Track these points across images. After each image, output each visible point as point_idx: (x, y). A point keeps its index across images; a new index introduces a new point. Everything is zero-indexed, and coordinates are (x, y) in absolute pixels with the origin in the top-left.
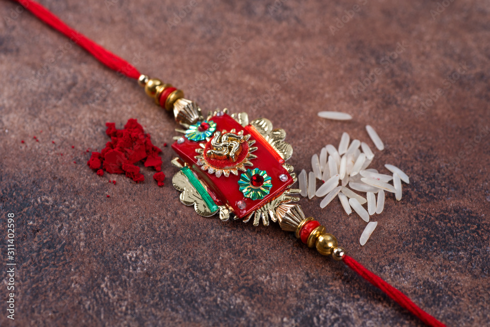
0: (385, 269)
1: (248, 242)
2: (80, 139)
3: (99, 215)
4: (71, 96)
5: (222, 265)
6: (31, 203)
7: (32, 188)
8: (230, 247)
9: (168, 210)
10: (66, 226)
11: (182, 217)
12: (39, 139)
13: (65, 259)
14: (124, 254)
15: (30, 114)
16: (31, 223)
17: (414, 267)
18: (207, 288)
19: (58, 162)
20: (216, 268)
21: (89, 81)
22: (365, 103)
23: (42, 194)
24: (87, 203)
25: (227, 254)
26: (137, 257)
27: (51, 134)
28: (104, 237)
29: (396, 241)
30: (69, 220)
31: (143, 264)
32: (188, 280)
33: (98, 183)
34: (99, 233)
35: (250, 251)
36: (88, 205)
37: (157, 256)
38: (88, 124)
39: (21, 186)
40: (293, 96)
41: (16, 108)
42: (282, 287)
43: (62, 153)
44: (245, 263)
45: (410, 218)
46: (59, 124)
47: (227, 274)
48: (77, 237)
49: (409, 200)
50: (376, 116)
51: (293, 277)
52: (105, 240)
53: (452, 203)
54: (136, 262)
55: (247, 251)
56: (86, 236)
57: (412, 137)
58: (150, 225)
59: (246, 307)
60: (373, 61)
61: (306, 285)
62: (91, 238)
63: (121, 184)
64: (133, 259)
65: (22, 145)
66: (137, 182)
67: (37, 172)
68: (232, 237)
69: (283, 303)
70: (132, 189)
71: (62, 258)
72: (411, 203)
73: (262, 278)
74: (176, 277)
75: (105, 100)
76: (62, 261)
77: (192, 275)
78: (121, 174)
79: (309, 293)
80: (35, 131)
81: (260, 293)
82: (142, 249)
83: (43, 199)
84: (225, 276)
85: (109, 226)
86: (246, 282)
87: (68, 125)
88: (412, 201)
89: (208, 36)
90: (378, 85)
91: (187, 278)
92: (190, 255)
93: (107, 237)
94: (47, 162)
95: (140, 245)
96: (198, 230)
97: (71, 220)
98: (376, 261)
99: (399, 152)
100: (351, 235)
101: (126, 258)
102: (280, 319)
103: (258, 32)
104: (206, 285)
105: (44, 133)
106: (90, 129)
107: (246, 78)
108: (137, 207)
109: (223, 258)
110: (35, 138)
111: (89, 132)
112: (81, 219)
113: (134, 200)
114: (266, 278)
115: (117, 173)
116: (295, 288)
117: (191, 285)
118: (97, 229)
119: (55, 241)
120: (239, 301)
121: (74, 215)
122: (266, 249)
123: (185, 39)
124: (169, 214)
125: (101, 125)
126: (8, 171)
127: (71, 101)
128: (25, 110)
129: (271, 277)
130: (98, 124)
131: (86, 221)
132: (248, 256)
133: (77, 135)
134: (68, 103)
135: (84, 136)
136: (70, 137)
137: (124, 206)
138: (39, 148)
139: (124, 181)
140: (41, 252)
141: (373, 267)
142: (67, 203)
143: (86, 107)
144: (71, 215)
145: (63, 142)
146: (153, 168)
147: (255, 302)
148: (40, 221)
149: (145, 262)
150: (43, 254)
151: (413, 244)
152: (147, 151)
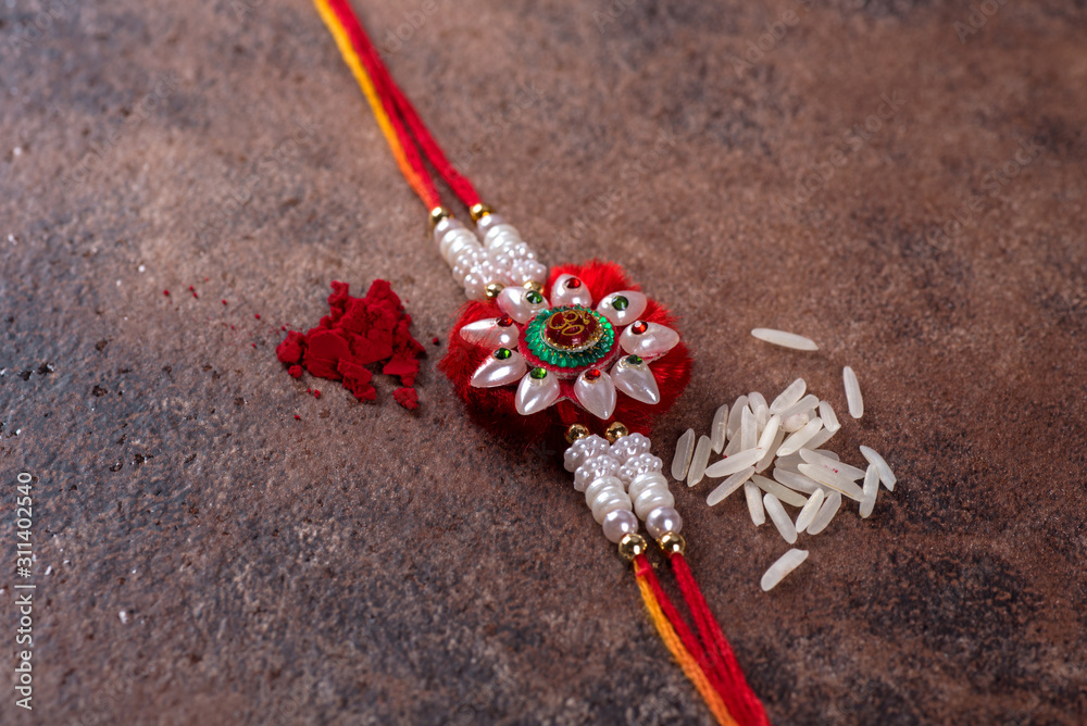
0: (799, 644)
1: (542, 546)
2: (276, 304)
3: (269, 449)
4: (284, 223)
5: (478, 579)
6: (148, 406)
7: (158, 379)
8: (504, 550)
9: (403, 462)
10: (201, 458)
11: (427, 478)
12: (199, 292)
13: (180, 519)
14: (296, 528)
15: (194, 243)
16: (137, 442)
17: (859, 650)
18: (436, 618)
19: (222, 339)
20: (465, 585)
21: (325, 202)
22: (855, 325)
23: (173, 392)
24: (253, 423)
25: (494, 561)
26: (318, 538)
27: (224, 288)
28: (268, 490)
29: (837, 595)
30: (210, 448)
31: (327, 551)
32: (404, 596)
33: (285, 390)
34: (259, 482)
35: (541, 564)
36: (254, 427)
37: (358, 542)
38: (301, 280)
39: (138, 373)
40: (713, 291)
41: (173, 229)
42: (582, 641)
43: (234, 324)
44: (525, 584)
45: (879, 556)
46: (245, 271)
47: (483, 597)
48: (217, 482)
49: (888, 523)
50: (869, 355)
51: (610, 626)
52: (267, 497)
53: (972, 544)
54: (314, 546)
55: (534, 563)
56: (233, 484)
57: (930, 405)
58: (361, 484)
59: (501, 667)
60: (896, 251)
61: (632, 645)
62: (242, 487)
63: (328, 400)
64: (310, 540)
65: (163, 297)
66: (360, 400)
67: (176, 351)
68: (513, 532)
69: (575, 670)
70: (346, 411)
71: (176, 516)
72: (891, 529)
73: (551, 619)
74: (382, 587)
75: (344, 241)
76: (175, 520)
77: (416, 589)
78: (335, 380)
79: (633, 661)
80: (196, 277)
81: (536, 644)
82: (333, 524)
83: (173, 402)
84: (478, 602)
85: (283, 473)
86: (516, 619)
87: (261, 274)
88: (892, 526)
89: (581, 153)
90: (892, 296)
91: (402, 593)
92: (421, 551)
93: (272, 490)
94: (200, 337)
95: (330, 515)
96: (451, 507)
97: (214, 448)
98: (786, 626)
99: (895, 429)
100: (750, 569)
101: (297, 536)
102: (560, 700)
103: (682, 160)
104: (436, 611)
105: (211, 283)
106: (300, 289)
107: (631, 243)
108: (345, 445)
109: (483, 568)
110: (192, 289)
111: (298, 293)
112: (233, 451)
113: (344, 433)
114: (556, 618)
115: (326, 378)
116: (609, 648)
117: (407, 606)
118: (258, 474)
119: (173, 480)
120: (490, 652)
121: (223, 442)
122: (572, 565)
123: (534, 151)
124: (404, 469)
125: (323, 286)
126: (123, 341)
127: (281, 233)
128: (189, 236)
129: (567, 618)
130: (318, 282)
131: (241, 455)
132: (534, 573)
133: (272, 296)
134: (274, 235)
135: (285, 299)
136: (257, 297)
137: (322, 439)
138: (194, 308)
139: (335, 395)
140: (140, 498)
141: (777, 634)
142: (216, 417)
143: (305, 247)
144: (216, 439)
145: (241, 305)
146: (397, 380)
147: (521, 660)
148: (156, 442)
149: (331, 549)
150: (142, 501)
151: (870, 607)
152: (395, 347)
